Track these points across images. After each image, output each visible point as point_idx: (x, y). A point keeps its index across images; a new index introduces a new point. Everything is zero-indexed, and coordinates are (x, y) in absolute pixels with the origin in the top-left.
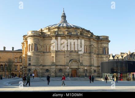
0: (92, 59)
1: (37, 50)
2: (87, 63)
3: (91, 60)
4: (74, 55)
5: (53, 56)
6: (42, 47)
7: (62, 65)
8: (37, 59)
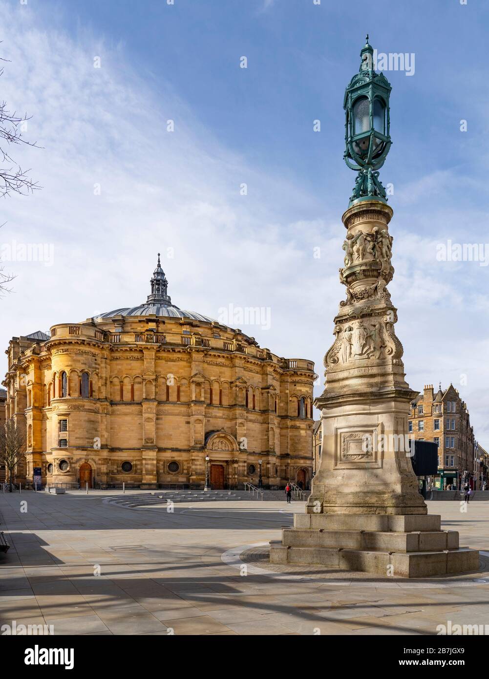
0: (271, 433)
1: (91, 396)
2: (255, 442)
3: (267, 435)
4: (216, 417)
5: (151, 416)
6: (106, 383)
7: (180, 447)
8: (92, 426)
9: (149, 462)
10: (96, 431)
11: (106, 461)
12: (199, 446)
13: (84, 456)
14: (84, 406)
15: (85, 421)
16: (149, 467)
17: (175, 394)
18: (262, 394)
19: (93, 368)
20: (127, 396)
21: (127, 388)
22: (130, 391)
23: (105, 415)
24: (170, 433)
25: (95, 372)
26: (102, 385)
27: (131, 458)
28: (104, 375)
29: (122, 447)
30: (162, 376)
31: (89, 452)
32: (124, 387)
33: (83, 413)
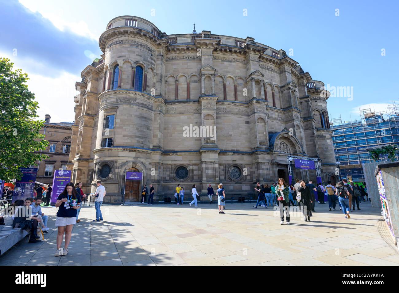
1: (145, 90)
5: (211, 112)
6: (161, 80)
7: (241, 150)
8: (144, 123)
9: (210, 166)
10: (148, 129)
11: (158, 165)
12: (264, 147)
13: (131, 159)
14: (136, 99)
15: (136, 116)
16: (210, 172)
17: (233, 93)
18: (301, 103)
19: (148, 61)
20: (183, 95)
21: (183, 86)
22: (186, 89)
23: (159, 112)
24: (230, 133)
25: (150, 67)
26: (158, 82)
27: (187, 162)
28: (159, 72)
29: (176, 149)
30: (219, 75)
31: (139, 154)
32: (179, 87)
33: (134, 106)
